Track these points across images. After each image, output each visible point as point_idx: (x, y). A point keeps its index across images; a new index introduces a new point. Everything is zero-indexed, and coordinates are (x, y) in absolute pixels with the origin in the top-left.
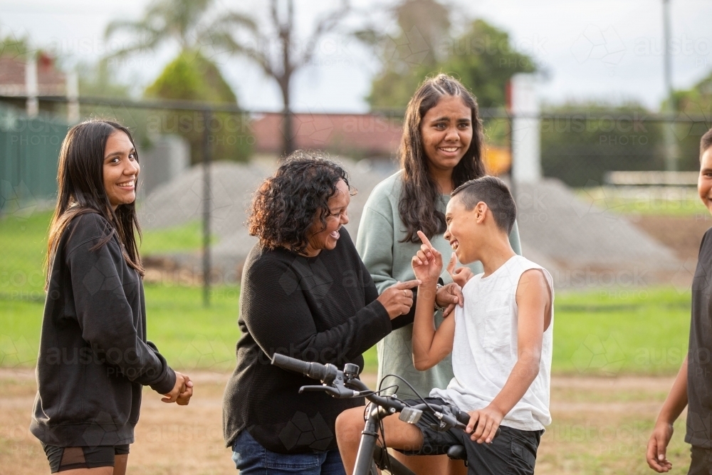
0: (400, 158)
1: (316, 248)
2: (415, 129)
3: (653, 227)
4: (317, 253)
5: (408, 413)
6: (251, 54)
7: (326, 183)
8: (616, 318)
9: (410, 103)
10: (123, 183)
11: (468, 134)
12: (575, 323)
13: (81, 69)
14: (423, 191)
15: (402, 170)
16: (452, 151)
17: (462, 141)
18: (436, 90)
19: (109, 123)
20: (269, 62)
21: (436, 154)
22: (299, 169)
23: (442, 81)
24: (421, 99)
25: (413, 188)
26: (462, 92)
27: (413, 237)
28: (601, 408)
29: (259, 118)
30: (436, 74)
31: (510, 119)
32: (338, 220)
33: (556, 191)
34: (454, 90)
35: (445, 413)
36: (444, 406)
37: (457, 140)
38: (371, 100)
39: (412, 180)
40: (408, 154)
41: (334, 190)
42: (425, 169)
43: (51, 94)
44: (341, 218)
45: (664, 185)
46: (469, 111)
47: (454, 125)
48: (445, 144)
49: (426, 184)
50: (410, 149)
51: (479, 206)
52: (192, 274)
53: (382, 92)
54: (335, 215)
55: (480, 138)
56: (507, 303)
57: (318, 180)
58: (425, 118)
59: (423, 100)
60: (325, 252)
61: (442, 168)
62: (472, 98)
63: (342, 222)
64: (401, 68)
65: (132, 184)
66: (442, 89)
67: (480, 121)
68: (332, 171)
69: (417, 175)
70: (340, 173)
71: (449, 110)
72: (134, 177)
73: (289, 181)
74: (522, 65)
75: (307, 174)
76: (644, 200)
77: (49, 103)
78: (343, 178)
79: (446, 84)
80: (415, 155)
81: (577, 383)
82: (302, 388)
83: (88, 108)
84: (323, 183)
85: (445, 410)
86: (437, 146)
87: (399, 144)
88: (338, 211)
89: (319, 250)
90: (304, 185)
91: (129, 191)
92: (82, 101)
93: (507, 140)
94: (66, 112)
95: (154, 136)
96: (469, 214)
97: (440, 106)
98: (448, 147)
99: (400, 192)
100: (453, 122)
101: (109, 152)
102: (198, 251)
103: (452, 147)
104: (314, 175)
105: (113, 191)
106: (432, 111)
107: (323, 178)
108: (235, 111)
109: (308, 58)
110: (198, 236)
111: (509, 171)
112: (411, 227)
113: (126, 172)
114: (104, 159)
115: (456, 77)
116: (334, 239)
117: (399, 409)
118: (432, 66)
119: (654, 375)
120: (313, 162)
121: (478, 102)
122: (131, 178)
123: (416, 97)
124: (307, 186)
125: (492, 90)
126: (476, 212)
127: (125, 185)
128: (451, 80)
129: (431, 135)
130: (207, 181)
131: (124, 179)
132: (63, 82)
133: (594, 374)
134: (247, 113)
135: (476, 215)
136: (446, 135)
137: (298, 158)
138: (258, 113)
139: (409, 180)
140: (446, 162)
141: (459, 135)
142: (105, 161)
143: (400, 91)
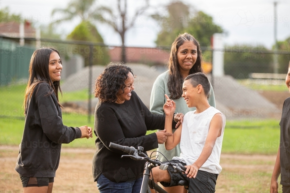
0: (168, 66)
1: (123, 100)
2: (175, 54)
3: (268, 95)
4: (123, 102)
5: (163, 166)
6: (109, 23)
7: (123, 75)
8: (252, 131)
9: (173, 44)
10: (56, 72)
11: (196, 56)
12: (236, 133)
13: (42, 27)
14: (177, 78)
15: (169, 70)
16: (189, 63)
17: (193, 59)
18: (183, 38)
19: (51, 48)
20: (116, 26)
21: (183, 64)
22: (112, 70)
23: (185, 36)
24: (177, 42)
25: (174, 77)
26: (193, 39)
27: (173, 97)
28: (245, 167)
29: (112, 48)
30: (183, 33)
31: (212, 51)
32: (130, 89)
33: (230, 80)
34: (190, 38)
35: (176, 166)
36: (176, 164)
37: (191, 58)
38: (157, 42)
39: (173, 74)
40: (172, 64)
41: (127, 77)
42: (178, 70)
43: (30, 37)
44: (131, 87)
45: (272, 79)
46: (196, 47)
47: (190, 52)
48: (186, 60)
49: (179, 76)
50: (172, 62)
51: (199, 86)
52: (84, 110)
53: (161, 39)
54: (128, 87)
55: (201, 58)
56: (206, 125)
57: (120, 74)
58: (179, 50)
59: (178, 43)
60: (126, 101)
61: (185, 70)
62: (197, 42)
63: (132, 89)
64: (169, 30)
65: (59, 73)
66: (185, 38)
67: (201, 51)
68: (126, 69)
69: (175, 72)
70: (129, 70)
71: (188, 46)
72: (60, 70)
73: (109, 75)
74: (217, 30)
75: (115, 72)
76: (265, 85)
77: (29, 41)
78: (130, 71)
79: (187, 36)
80: (174, 64)
81: (236, 157)
82: (122, 156)
83: (44, 43)
84: (122, 74)
85: (177, 165)
86: (183, 61)
87: (168, 60)
88: (130, 85)
89: (124, 101)
90: (114, 76)
91: (58, 75)
92: (42, 40)
93: (211, 59)
94: (35, 44)
95: (70, 54)
96: (194, 89)
97: (184, 45)
98: (187, 61)
99: (168, 79)
100: (190, 51)
101: (51, 60)
102: (86, 101)
103: (189, 61)
104: (118, 72)
105: (52, 75)
106: (181, 46)
107: (122, 72)
108: (103, 45)
109: (132, 25)
110: (87, 95)
111: (211, 72)
112: (172, 93)
113: (58, 68)
114: (49, 62)
115: (191, 34)
116: (129, 96)
117: (159, 165)
118: (181, 30)
119: (267, 154)
120: (118, 66)
121: (200, 43)
122: (59, 70)
123: (175, 41)
124: (116, 76)
125: (205, 39)
126: (197, 88)
127: (57, 73)
128: (189, 35)
129: (181, 56)
130: (91, 73)
131: (57, 71)
132: (34, 32)
133: (243, 154)
134: (107, 46)
135: (197, 90)
136: (187, 56)
137: (112, 65)
138: (112, 46)
139: (172, 74)
140: (187, 67)
141: (192, 56)
142: (49, 63)
143: (169, 39)
